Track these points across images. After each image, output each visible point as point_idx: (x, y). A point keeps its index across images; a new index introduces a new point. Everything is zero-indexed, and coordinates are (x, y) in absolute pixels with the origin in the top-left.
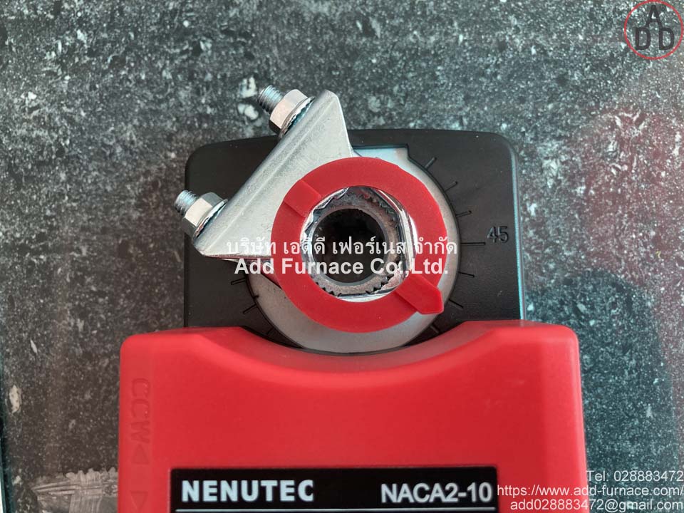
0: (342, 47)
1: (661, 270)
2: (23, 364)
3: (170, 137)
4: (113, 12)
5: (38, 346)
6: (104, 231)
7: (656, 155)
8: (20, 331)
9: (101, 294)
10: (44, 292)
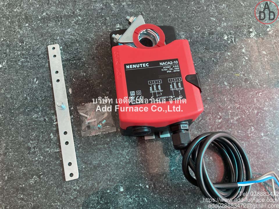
1: (207, 54)
2: (72, 84)
3: (102, 36)
4: (86, 13)
5: (75, 80)
6: (88, 55)
7: (203, 33)
8: (70, 77)
9: (89, 68)
10: (75, 68)
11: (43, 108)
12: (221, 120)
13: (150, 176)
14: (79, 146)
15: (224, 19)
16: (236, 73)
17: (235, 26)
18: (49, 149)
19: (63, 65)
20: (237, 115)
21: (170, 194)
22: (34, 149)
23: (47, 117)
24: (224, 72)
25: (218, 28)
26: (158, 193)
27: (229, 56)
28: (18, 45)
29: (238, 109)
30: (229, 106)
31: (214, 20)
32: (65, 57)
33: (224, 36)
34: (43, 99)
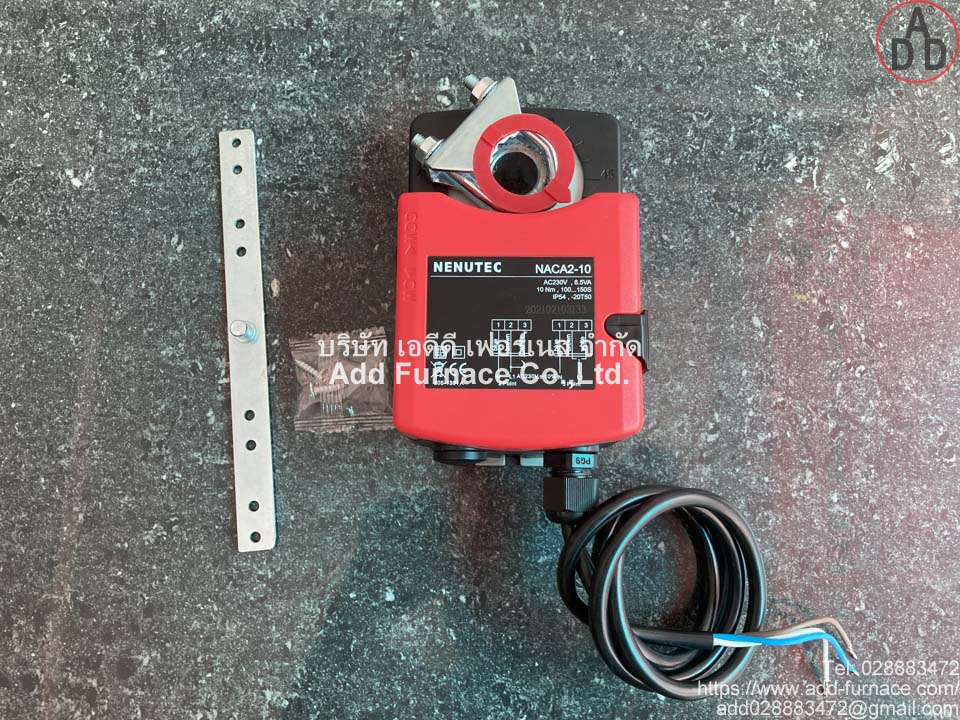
0: (510, 60)
1: (718, 214)
2: (281, 265)
3: (388, 115)
4: (349, 28)
5: (292, 252)
6: (341, 176)
7: (718, 140)
8: (279, 242)
9: (338, 219)
10: (297, 216)
11: (191, 330)
12: (717, 436)
13: (474, 571)
14: (284, 457)
15: (799, 95)
16: (799, 292)
17: (831, 126)
18: (200, 454)
19: (260, 201)
20: (770, 428)
21: (523, 630)
22: (160, 450)
23: (202, 360)
24: (759, 281)
25: (774, 126)
26: (491, 621)
27: (788, 229)
28: (130, 118)
29: (778, 411)
30: (750, 397)
31: (767, 95)
32: (269, 176)
33: (787, 156)
34: (194, 301)
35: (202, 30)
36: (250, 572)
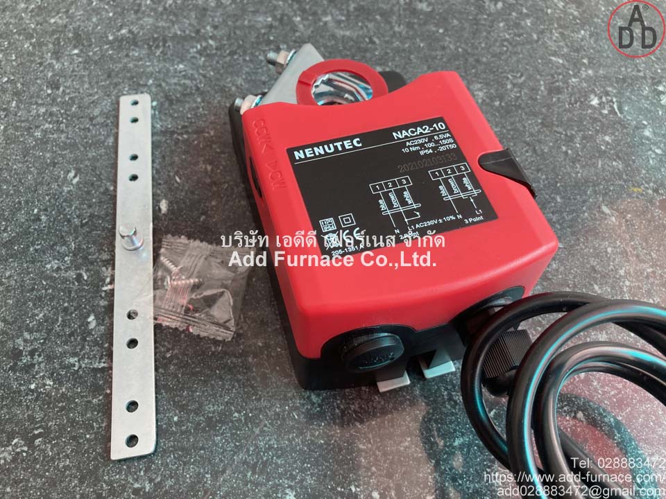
0: (359, 48)
1: (548, 136)
2: (170, 189)
4: (230, 33)
5: (180, 179)
7: (533, 89)
8: (169, 172)
9: (222, 152)
10: (186, 152)
11: (79, 245)
14: (168, 355)
15: (585, 61)
16: (634, 186)
17: (616, 78)
18: (76, 359)
19: (153, 143)
22: (32, 358)
23: (87, 270)
24: (598, 180)
25: (573, 80)
27: (608, 143)
29: (651, 279)
30: (621, 269)
31: (561, 61)
32: (161, 126)
33: (590, 98)
34: (84, 221)
35: (111, 38)
36: (124, 487)
